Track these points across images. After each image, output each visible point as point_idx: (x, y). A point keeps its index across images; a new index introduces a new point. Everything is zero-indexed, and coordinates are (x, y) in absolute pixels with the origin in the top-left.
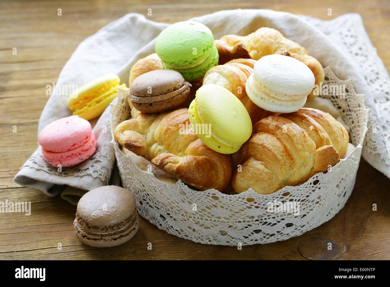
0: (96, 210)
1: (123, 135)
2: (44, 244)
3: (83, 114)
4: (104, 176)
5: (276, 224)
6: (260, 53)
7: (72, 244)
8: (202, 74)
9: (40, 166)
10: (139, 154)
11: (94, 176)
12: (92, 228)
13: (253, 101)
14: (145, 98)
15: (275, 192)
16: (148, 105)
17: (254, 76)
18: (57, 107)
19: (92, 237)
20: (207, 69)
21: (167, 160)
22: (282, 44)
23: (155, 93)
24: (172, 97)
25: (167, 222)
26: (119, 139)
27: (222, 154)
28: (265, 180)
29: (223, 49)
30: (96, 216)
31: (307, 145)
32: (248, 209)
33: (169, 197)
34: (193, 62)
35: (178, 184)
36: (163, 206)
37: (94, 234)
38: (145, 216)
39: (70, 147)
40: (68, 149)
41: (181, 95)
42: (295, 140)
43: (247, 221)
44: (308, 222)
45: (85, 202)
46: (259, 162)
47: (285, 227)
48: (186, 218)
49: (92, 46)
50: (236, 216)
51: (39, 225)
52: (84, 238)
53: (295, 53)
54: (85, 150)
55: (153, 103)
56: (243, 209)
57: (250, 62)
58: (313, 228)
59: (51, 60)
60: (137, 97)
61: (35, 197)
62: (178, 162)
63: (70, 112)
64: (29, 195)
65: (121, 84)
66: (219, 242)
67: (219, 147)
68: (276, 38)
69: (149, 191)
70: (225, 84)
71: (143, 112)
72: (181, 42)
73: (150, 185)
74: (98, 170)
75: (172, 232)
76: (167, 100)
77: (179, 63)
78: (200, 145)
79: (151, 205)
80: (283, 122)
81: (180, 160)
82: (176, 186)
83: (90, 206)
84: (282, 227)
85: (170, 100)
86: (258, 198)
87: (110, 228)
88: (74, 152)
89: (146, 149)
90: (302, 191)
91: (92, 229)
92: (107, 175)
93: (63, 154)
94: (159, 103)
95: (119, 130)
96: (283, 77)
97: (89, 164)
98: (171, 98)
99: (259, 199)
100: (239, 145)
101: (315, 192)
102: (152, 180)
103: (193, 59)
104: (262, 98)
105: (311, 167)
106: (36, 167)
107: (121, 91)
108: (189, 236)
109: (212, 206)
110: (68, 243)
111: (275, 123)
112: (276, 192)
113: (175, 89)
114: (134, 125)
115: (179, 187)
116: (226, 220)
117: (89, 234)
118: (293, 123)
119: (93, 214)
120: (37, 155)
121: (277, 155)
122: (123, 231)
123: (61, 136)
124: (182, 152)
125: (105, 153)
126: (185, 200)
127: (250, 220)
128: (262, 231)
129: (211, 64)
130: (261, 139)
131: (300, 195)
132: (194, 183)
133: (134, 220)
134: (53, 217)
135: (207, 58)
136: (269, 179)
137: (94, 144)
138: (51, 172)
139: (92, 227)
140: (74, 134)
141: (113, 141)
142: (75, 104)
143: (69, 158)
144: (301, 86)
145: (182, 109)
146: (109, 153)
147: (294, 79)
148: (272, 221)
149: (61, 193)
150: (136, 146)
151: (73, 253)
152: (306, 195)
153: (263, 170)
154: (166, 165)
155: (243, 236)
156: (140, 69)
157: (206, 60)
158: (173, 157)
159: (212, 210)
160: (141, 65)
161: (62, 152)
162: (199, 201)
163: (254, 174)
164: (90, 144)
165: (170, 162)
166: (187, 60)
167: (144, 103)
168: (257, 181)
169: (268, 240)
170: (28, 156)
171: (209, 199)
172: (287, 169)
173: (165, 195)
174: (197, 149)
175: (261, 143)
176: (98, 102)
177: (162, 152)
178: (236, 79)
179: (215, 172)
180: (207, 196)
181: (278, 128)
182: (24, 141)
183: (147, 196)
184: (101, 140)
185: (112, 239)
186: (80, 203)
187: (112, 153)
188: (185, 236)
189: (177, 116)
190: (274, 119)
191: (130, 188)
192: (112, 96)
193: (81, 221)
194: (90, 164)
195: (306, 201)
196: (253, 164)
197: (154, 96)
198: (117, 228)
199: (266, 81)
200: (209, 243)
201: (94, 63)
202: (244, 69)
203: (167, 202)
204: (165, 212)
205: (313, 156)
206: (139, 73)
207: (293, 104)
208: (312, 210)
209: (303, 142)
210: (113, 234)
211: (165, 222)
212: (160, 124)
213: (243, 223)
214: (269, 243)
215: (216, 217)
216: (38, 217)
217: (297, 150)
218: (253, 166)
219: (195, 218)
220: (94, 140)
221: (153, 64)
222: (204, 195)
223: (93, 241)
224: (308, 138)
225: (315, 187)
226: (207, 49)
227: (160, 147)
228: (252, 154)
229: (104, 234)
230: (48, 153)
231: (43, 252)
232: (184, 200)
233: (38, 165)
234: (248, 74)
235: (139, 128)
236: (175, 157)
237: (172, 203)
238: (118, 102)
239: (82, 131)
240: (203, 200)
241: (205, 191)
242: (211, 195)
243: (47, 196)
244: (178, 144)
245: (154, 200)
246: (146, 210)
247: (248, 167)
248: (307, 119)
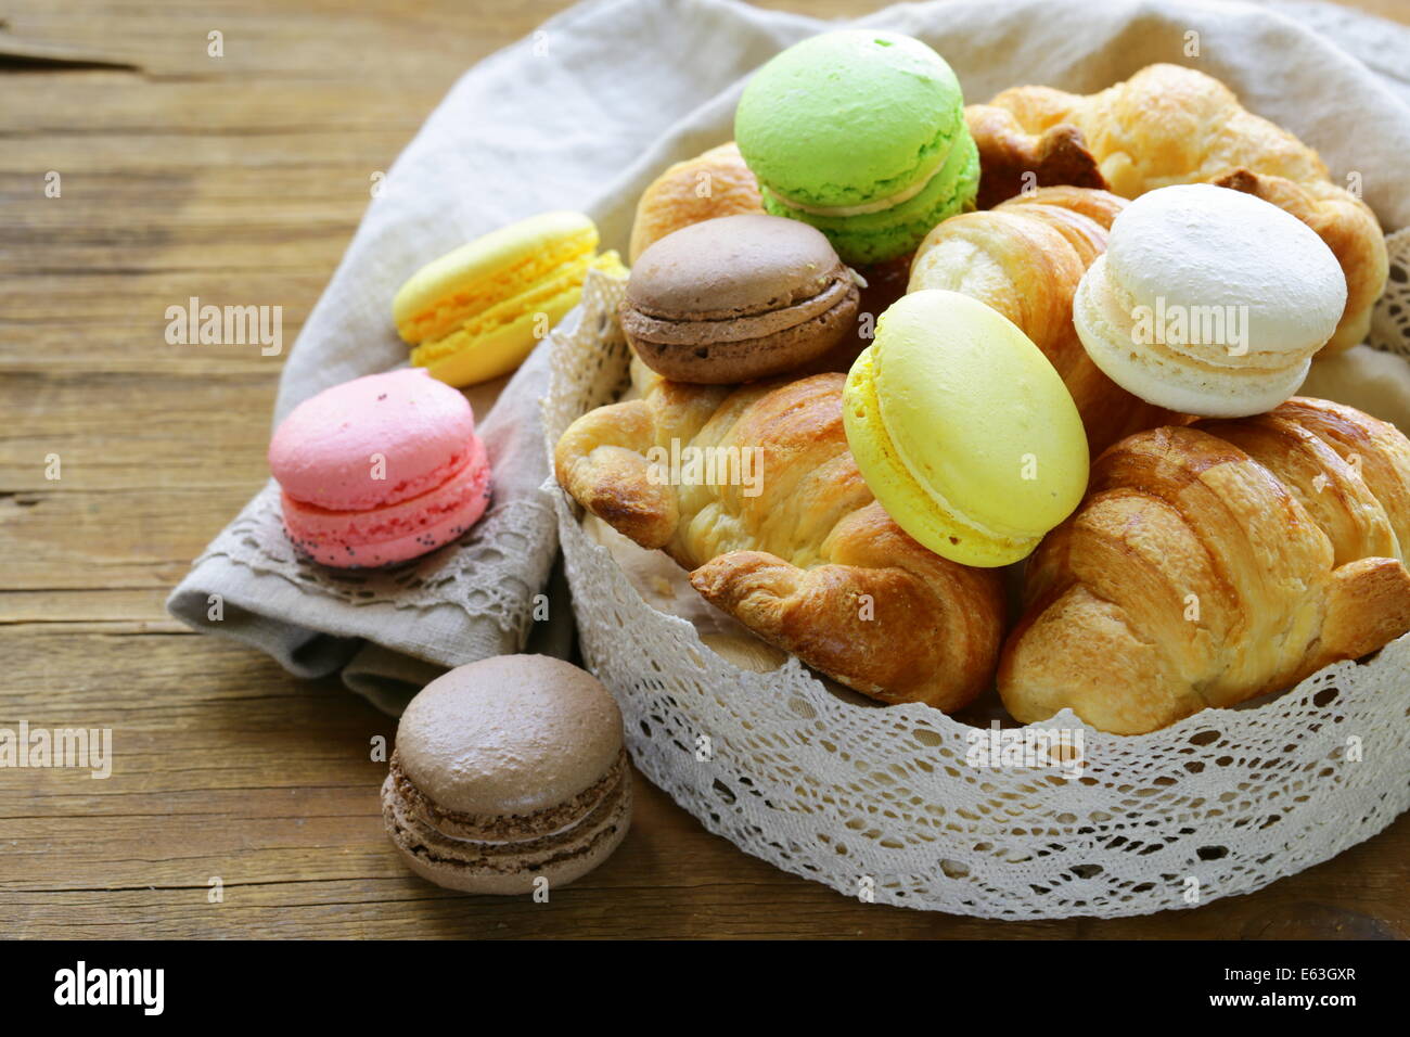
0: (468, 750)
1: (590, 463)
2: (264, 864)
3: (449, 359)
4: (509, 611)
5: (1159, 847)
6: (1144, 165)
7: (370, 870)
8: (910, 241)
9: (269, 557)
10: (645, 543)
11: (470, 612)
12: (450, 819)
13: (1099, 366)
14: (682, 326)
15: (1162, 726)
16: (690, 354)
17: (1108, 266)
18: (352, 326)
19: (445, 852)
20: (930, 223)
21: (750, 580)
22: (1229, 133)
23: (721, 310)
24: (785, 326)
25: (739, 810)
26: (571, 481)
27: (967, 568)
28: (1126, 681)
29: (1000, 143)
30: (466, 774)
31: (1300, 553)
32: (1053, 785)
33: (749, 719)
34: (876, 193)
35: (786, 671)
36: (727, 749)
37: (455, 841)
38: (658, 776)
39: (385, 493)
40: (378, 499)
41: (823, 321)
42: (1252, 529)
43: (1046, 830)
44: (1286, 844)
45: (429, 717)
46: (1108, 608)
47: (1197, 858)
48: (811, 802)
49: (503, 91)
50: (1004, 808)
51: (251, 785)
52: (416, 855)
53: (1279, 174)
54: (444, 506)
55: (710, 345)
56: (1033, 785)
57: (1098, 204)
58: (1308, 866)
59: (349, 129)
60: (651, 321)
61: (246, 672)
62: (791, 591)
63: (401, 350)
64: (224, 664)
65: (601, 250)
66: (937, 899)
67: (954, 541)
68: (1208, 109)
69: (675, 690)
70: (993, 288)
71: (673, 379)
72: (835, 111)
73: (682, 666)
74: (488, 587)
75: (757, 849)
76: (766, 337)
77: (824, 192)
78: (879, 524)
79: (680, 740)
80: (1210, 456)
81: (801, 580)
82: (779, 682)
83: (447, 735)
84: (1184, 859)
85: (779, 341)
86: (1093, 747)
87: (517, 825)
88: (403, 513)
89: (675, 523)
90: (1269, 727)
91: (450, 823)
92: (521, 609)
93: (358, 519)
94: (735, 349)
95: (574, 444)
96: (1221, 277)
97: (457, 562)
98: (782, 331)
99: (1099, 752)
100: (1033, 534)
101: (1319, 733)
102: (689, 650)
103: (877, 182)
104: (1134, 356)
105: (1308, 637)
106: (256, 559)
107: (599, 284)
108: (821, 869)
109: (914, 764)
110: (355, 868)
111: (1177, 458)
112: (1167, 730)
113: (799, 299)
114: (635, 427)
115: (790, 686)
116: (964, 823)
117: (437, 839)
118: (1250, 460)
119: (457, 767)
120: (261, 512)
121: (1177, 585)
122: (568, 837)
123: (354, 449)
124: (810, 546)
125: (519, 523)
126: (812, 734)
127: (1059, 827)
128: (1106, 871)
129: (949, 203)
130: (1122, 517)
131: (1260, 745)
132: (850, 675)
133: (616, 794)
134: (307, 759)
135: (935, 177)
136: (1142, 676)
137: (480, 486)
138: (309, 584)
139: (448, 817)
140: (405, 444)
141: (549, 485)
142: (419, 320)
143: (379, 536)
144: (1292, 317)
145: (823, 377)
146: (536, 523)
147: (1266, 288)
148: (1145, 834)
149: (341, 669)
150: (634, 513)
151: (369, 910)
152: (1285, 743)
153: (1121, 640)
154: (743, 596)
155: (1032, 886)
156: (675, 202)
157: (927, 187)
158: (776, 569)
159: (913, 782)
160: (678, 185)
161: (354, 512)
162: (863, 744)
163: (1085, 654)
164: (464, 482)
165: (759, 587)
166: (855, 185)
167: (675, 346)
168: (1094, 681)
169: (1126, 903)
170: (231, 509)
171: (905, 741)
172: (1214, 640)
173: (734, 709)
174: (870, 539)
175: (1117, 533)
176: (507, 319)
177: (735, 542)
178: (1039, 271)
179: (932, 633)
180: (898, 726)
181: (1188, 476)
182: (223, 448)
183: (667, 704)
184: (506, 472)
185: (524, 868)
186: (409, 718)
187: (546, 526)
188: (808, 867)
189: (801, 406)
190: (1177, 442)
191: (607, 667)
192: (562, 298)
193: (409, 790)
194: (462, 560)
195: (1281, 767)
196: (1083, 615)
197: (716, 321)
198: (545, 826)
199: (1152, 291)
200: (897, 902)
201: (509, 156)
202: (1075, 232)
203: (743, 738)
204: (735, 772)
205: (1322, 593)
206: (670, 217)
207: (1254, 385)
208: (1305, 798)
209: (1284, 538)
210: (529, 847)
211: (733, 808)
212: (734, 429)
213: (1032, 836)
214: (1132, 915)
215: (928, 808)
216: (249, 756)
217: (1258, 570)
218: (1080, 622)
219: (846, 803)
220: (481, 469)
221: (727, 188)
222: (885, 722)
223: (450, 868)
224: (1307, 526)
225: (1319, 715)
226: (934, 146)
227: (727, 522)
228: (1082, 572)
229: (494, 846)
230: (300, 513)
231: (257, 895)
232: (806, 735)
233: (263, 553)
234: (1087, 251)
235: (653, 438)
236: (779, 569)
237: (763, 740)
238: (584, 324)
239: (436, 433)
240: (879, 741)
241: (890, 709)
242: (912, 725)
243: (288, 673)
244: (798, 517)
245: (694, 723)
246: (663, 755)
247: (1063, 627)
248: (1306, 444)
